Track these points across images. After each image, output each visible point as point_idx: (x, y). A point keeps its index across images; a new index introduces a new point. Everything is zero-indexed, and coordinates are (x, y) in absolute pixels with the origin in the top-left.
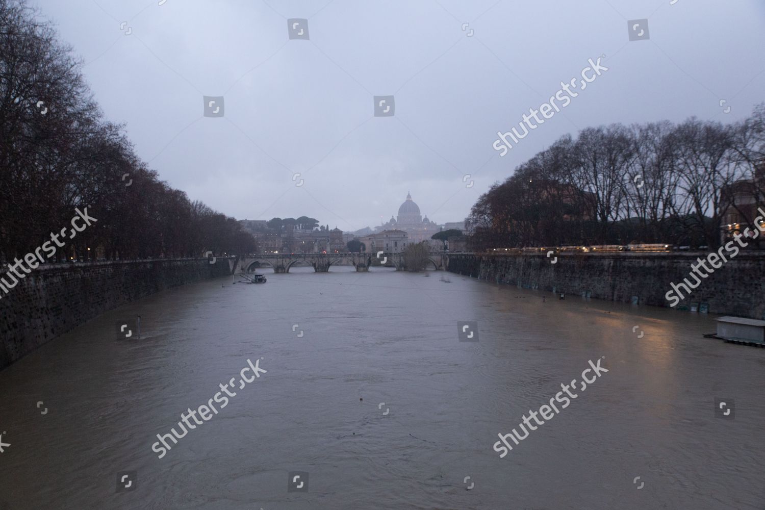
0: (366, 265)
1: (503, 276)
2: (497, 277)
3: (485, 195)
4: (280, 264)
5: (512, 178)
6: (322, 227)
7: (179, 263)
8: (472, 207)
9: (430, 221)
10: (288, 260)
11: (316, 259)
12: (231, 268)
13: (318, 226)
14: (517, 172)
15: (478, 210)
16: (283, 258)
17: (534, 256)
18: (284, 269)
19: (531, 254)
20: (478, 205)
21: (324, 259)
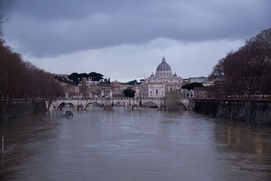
0: (138, 106)
1: (235, 114)
2: (231, 115)
3: (223, 59)
4: (80, 104)
5: (243, 48)
6: (105, 80)
7: (15, 103)
8: (213, 67)
9: (178, 76)
10: (85, 101)
11: (105, 101)
12: (47, 106)
13: (102, 78)
14: (247, 44)
15: (217, 69)
16: (82, 100)
17: (259, 101)
18: (83, 107)
19: (257, 100)
20: (217, 66)
21: (110, 101)
